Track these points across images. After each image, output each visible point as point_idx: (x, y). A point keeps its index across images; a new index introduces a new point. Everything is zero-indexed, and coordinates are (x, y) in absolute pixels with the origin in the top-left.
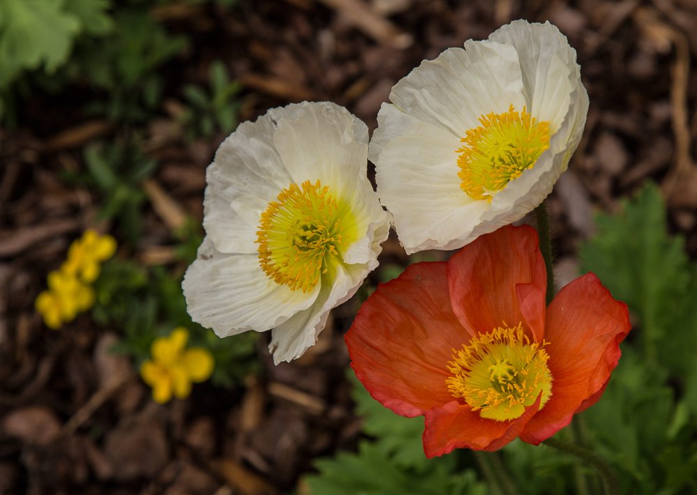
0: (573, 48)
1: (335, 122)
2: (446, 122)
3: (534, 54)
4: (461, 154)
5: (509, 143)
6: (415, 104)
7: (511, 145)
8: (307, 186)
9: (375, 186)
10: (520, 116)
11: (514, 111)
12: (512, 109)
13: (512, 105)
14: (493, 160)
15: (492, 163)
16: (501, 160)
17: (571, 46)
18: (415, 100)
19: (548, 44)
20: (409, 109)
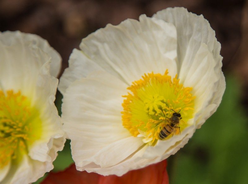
0: (219, 42)
1: (37, 56)
2: (118, 70)
3: (187, 33)
4: (126, 99)
5: (162, 99)
6: (97, 53)
7: (163, 101)
8: (11, 93)
9: (60, 114)
10: (172, 80)
11: (168, 75)
12: (167, 73)
13: (167, 70)
14: (148, 109)
15: (147, 111)
16: (154, 111)
17: (218, 40)
18: (98, 50)
19: (199, 31)
20: (93, 56)
